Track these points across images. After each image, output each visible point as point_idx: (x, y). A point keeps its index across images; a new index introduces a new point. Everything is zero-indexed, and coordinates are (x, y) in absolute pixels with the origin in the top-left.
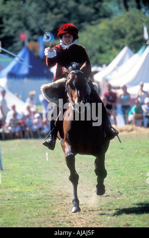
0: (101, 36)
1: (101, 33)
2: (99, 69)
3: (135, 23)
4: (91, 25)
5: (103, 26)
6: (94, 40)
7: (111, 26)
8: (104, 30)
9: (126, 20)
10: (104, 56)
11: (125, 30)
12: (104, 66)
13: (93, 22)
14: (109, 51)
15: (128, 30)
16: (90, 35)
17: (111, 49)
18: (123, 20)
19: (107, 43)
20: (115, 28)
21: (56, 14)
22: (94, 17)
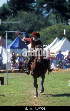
0: (47, 33)
1: (47, 32)
2: (46, 46)
3: (61, 28)
4: (44, 28)
5: (48, 29)
6: (45, 34)
7: (51, 29)
8: (49, 30)
9: (57, 27)
10: (48, 41)
11: (57, 31)
12: (48, 45)
13: (44, 27)
14: (50, 39)
15: (58, 31)
16: (43, 32)
17: (51, 38)
18: (56, 27)
19: (50, 36)
20: (53, 30)
21: (30, 24)
22: (45, 25)
